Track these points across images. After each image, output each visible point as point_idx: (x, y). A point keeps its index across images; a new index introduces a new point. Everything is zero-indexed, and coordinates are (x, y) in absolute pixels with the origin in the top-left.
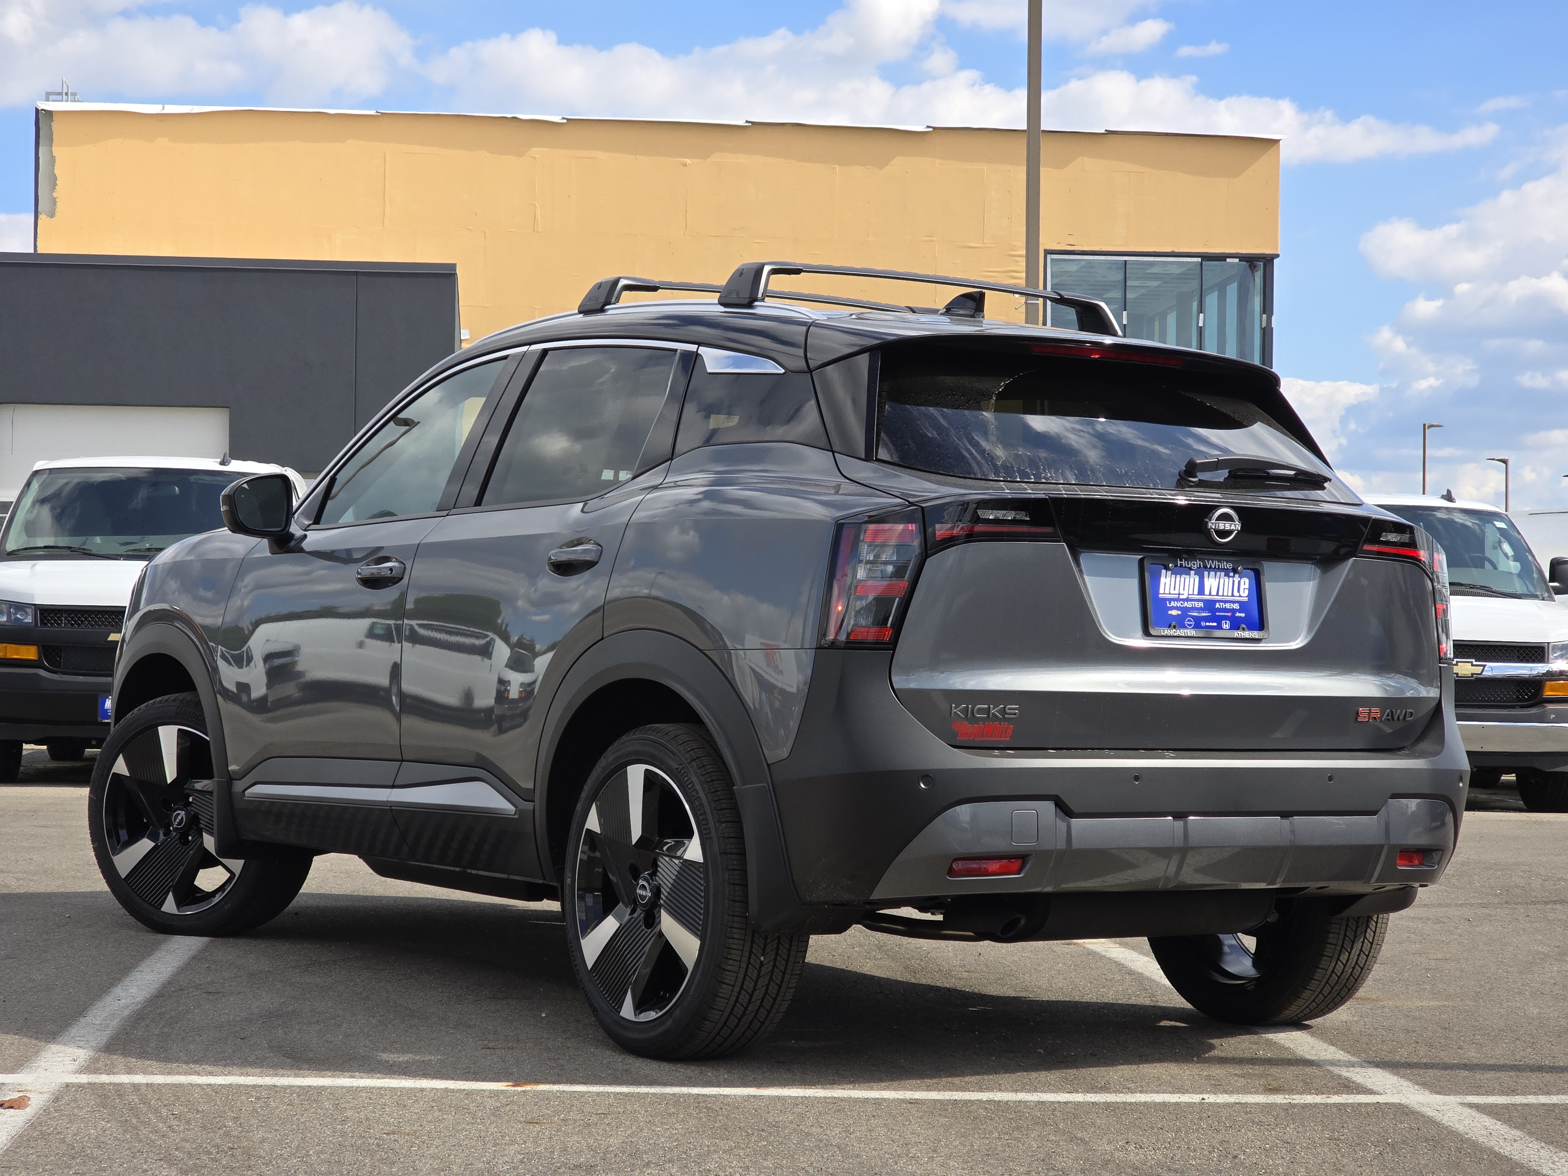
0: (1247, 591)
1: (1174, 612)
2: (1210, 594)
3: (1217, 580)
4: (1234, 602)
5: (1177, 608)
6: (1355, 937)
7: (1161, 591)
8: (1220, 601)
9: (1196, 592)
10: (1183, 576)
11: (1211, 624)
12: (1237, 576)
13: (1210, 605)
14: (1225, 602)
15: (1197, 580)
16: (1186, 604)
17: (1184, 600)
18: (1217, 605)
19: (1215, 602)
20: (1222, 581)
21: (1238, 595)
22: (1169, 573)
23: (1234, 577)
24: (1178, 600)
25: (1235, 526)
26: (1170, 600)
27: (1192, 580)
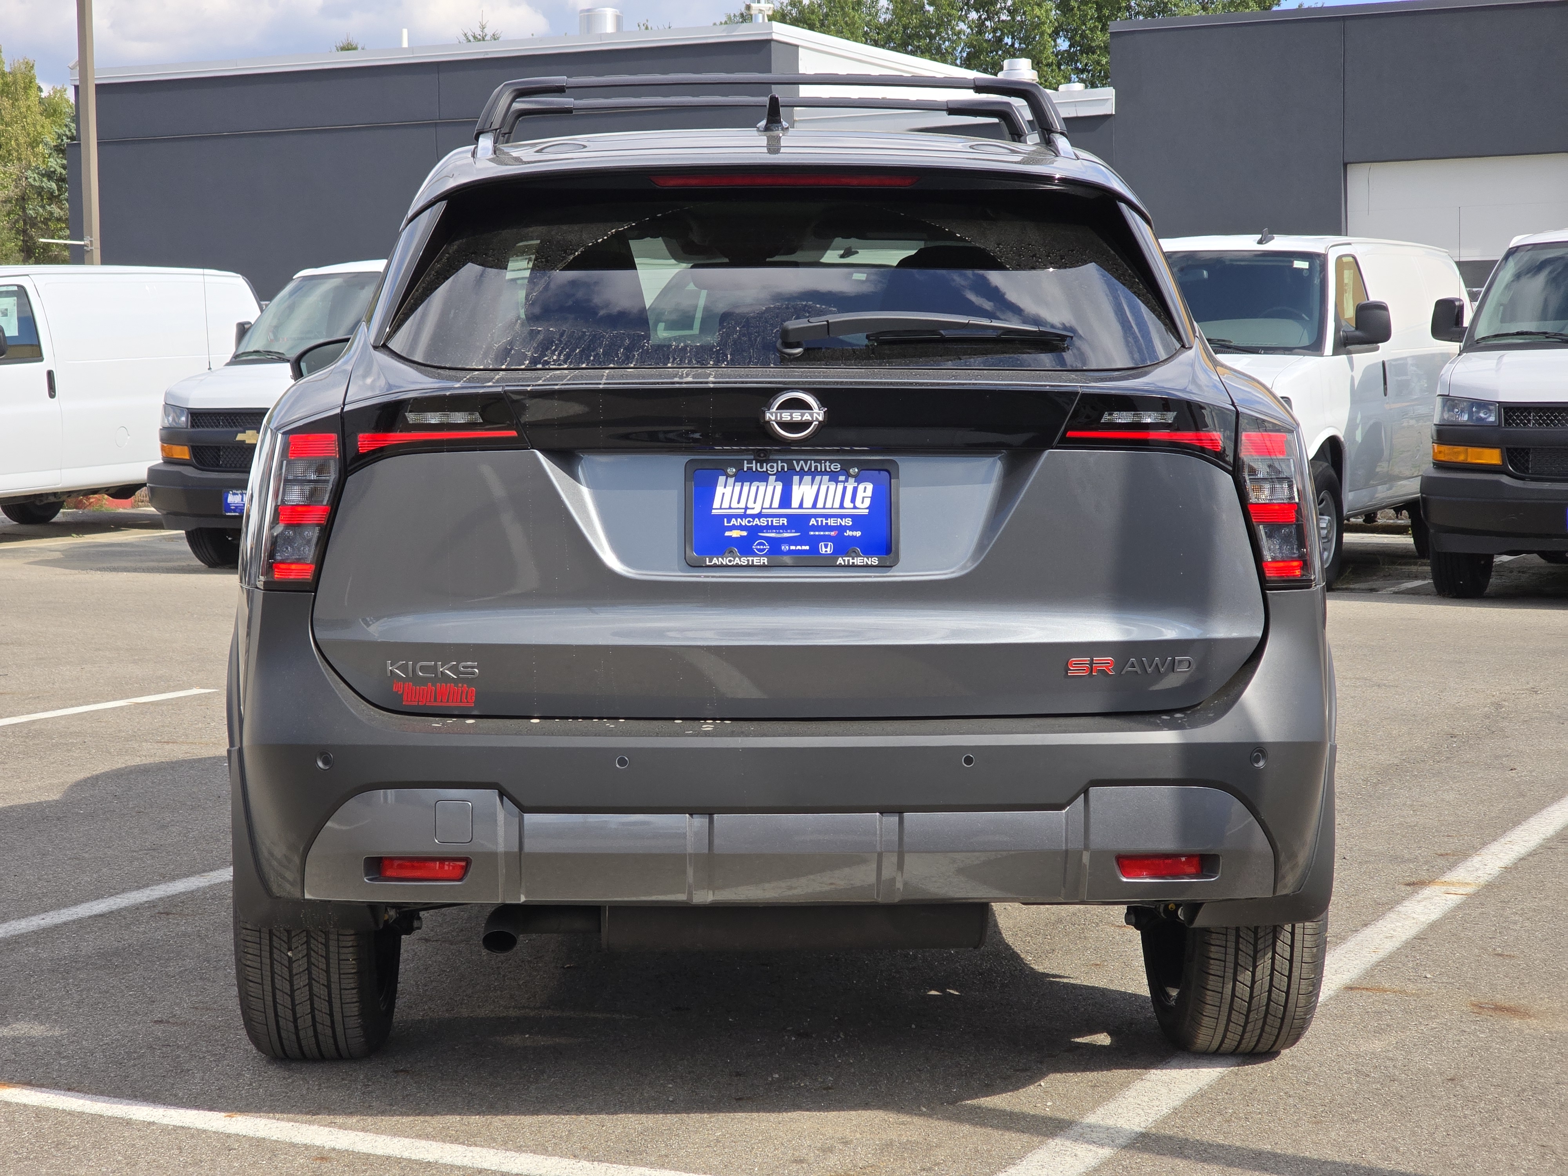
0: (867, 502)
1: (735, 534)
2: (801, 506)
3: (815, 487)
4: (842, 516)
5: (741, 528)
6: (1256, 952)
7: (716, 504)
8: (816, 516)
9: (776, 504)
10: (755, 484)
11: (799, 547)
12: (851, 480)
13: (799, 522)
14: (827, 516)
15: (779, 487)
16: (756, 521)
17: (754, 516)
18: (813, 522)
19: (809, 517)
20: (823, 488)
21: (852, 505)
22: (731, 480)
23: (846, 481)
24: (744, 516)
25: (817, 414)
26: (730, 517)
27: (770, 489)
